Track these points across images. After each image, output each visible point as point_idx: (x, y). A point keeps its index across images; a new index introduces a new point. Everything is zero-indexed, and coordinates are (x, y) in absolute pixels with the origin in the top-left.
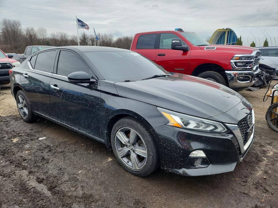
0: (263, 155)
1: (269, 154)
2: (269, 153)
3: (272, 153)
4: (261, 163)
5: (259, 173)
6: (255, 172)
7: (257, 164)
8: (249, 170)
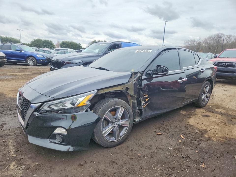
0: (19, 158)
1: (13, 163)
2: (14, 166)
3: (12, 167)
4: (14, 150)
5: (10, 143)
6: (14, 141)
7: (17, 147)
8: (19, 140)
